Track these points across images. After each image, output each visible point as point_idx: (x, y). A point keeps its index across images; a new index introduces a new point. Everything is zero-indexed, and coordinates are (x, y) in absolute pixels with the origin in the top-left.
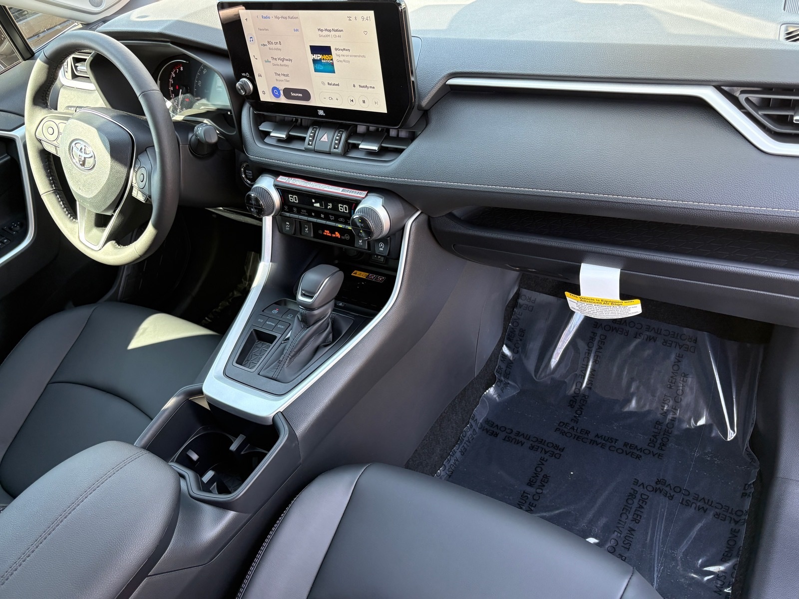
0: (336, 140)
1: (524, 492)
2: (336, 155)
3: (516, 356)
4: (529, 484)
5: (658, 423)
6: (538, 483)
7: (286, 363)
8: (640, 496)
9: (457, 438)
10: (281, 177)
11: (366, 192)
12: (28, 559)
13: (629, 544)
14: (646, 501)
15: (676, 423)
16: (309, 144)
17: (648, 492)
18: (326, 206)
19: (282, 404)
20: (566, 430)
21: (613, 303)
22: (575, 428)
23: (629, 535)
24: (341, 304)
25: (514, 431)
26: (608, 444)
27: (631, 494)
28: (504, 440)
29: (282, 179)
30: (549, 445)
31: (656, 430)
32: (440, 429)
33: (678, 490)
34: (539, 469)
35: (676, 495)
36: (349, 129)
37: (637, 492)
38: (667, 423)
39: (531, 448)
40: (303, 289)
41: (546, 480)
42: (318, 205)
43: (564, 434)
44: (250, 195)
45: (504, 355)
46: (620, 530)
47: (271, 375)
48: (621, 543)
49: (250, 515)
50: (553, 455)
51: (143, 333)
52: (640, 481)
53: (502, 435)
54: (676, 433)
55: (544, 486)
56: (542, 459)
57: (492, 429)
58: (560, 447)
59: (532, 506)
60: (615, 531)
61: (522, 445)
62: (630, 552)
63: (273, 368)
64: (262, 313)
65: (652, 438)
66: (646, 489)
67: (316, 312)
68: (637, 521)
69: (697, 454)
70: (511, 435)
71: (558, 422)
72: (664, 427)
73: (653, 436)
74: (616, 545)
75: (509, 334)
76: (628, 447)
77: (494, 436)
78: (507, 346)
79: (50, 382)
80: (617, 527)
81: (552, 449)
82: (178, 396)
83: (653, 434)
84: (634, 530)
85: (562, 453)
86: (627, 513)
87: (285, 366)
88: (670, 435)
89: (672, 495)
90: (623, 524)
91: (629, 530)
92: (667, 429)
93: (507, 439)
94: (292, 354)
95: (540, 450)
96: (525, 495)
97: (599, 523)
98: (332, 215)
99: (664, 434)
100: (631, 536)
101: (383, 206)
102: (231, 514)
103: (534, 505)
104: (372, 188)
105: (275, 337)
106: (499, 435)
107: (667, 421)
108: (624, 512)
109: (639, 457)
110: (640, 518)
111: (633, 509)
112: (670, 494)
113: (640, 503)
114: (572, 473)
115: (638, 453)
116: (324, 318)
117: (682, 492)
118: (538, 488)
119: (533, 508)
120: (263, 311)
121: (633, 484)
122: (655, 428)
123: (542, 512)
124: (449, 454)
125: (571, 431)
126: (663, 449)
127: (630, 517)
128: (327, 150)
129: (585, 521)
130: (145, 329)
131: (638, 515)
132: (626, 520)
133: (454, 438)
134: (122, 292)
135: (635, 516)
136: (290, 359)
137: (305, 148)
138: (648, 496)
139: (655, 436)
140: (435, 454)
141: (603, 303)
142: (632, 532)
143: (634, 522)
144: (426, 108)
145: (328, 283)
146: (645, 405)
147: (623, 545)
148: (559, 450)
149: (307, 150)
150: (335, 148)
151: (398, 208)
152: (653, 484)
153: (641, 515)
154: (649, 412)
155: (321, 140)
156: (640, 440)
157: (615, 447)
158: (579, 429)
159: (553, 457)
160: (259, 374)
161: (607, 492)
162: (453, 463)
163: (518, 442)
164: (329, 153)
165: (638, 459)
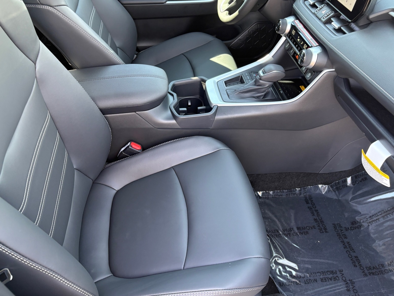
0: (327, 15)
1: (292, 228)
2: (321, 21)
3: (352, 185)
4: (298, 228)
5: (383, 266)
6: (302, 231)
7: (237, 93)
8: (336, 276)
9: (290, 188)
10: (298, 21)
11: (318, 45)
12: (113, 78)
13: (308, 283)
14: (336, 280)
15: (390, 273)
16: (316, 11)
17: (341, 279)
18: (301, 42)
19: (221, 104)
20: (338, 228)
21: (377, 169)
22: (343, 232)
23: (312, 280)
24: (281, 92)
25: (316, 209)
26: (349, 249)
27: (332, 272)
28: (308, 207)
29: (297, 22)
30: (323, 225)
31: (378, 267)
32: (284, 177)
33: (355, 291)
34: (308, 228)
35: (352, 292)
36: (336, 13)
37: (337, 274)
38: (386, 269)
39: (315, 219)
40: (265, 69)
41: (306, 233)
42: (299, 40)
43: (335, 228)
44: (279, 21)
45: (346, 181)
46: (311, 276)
47: (228, 93)
48: (305, 279)
49: (179, 127)
50: (320, 229)
51: (218, 58)
52: (343, 272)
53: (310, 205)
54: (385, 276)
55: (302, 234)
56: (314, 227)
57: (309, 200)
58: (327, 230)
59: (289, 235)
60: (308, 273)
61: (313, 215)
62: (305, 285)
63: (231, 91)
64: (250, 73)
65: (372, 267)
66: (342, 277)
67: (261, 81)
68: (322, 281)
69: (383, 291)
70: (313, 208)
71: (338, 223)
72: (383, 269)
73: (373, 267)
74: (302, 277)
75: (358, 175)
76: (356, 259)
77: (306, 202)
78: (352, 178)
79: (182, 54)
80: (311, 273)
81: (323, 228)
82: (199, 78)
83: (375, 266)
84: (317, 282)
85: (325, 233)
86: (322, 275)
87: (236, 94)
88: (382, 274)
89: (350, 290)
90: (315, 275)
91: (314, 279)
92: (384, 271)
93: (310, 208)
94: (241, 91)
95: (318, 223)
96: (292, 229)
97: (306, 265)
98: (300, 47)
99: (379, 271)
100: (313, 282)
101: (318, 54)
102: (174, 122)
103: (290, 235)
104: (321, 44)
105: (244, 83)
106: (309, 204)
107: (387, 268)
108: (321, 273)
109: (355, 266)
110: (325, 282)
111: (326, 276)
112: (350, 289)
113: (332, 278)
114: (319, 242)
115: (357, 264)
116: (263, 86)
117: (356, 293)
118: (299, 233)
119: (288, 236)
120: (251, 72)
121: (339, 270)
122: (378, 265)
123: (290, 240)
124: (280, 190)
125: (339, 231)
126: (371, 275)
127: (321, 277)
128: (320, 17)
129: (302, 259)
130: (221, 57)
131: (325, 280)
132: (318, 276)
133: (288, 187)
134: (233, 44)
135: (324, 279)
136: (239, 93)
137: (314, 12)
138: (339, 280)
139: (374, 268)
140: (273, 184)
141: (373, 166)
142: (315, 281)
143: (321, 280)
144: (372, 20)
145: (274, 73)
146: (385, 253)
147: (305, 280)
148: (325, 231)
149: (314, 14)
150: (323, 18)
151: (324, 60)
152: (347, 279)
153: (327, 281)
154: (383, 258)
155: (322, 12)
156: (366, 262)
157: (350, 253)
158: (343, 233)
159: (319, 230)
160: (226, 90)
161: (324, 261)
162: (279, 195)
163: (312, 213)
164: (320, 19)
165: (354, 266)
